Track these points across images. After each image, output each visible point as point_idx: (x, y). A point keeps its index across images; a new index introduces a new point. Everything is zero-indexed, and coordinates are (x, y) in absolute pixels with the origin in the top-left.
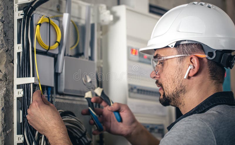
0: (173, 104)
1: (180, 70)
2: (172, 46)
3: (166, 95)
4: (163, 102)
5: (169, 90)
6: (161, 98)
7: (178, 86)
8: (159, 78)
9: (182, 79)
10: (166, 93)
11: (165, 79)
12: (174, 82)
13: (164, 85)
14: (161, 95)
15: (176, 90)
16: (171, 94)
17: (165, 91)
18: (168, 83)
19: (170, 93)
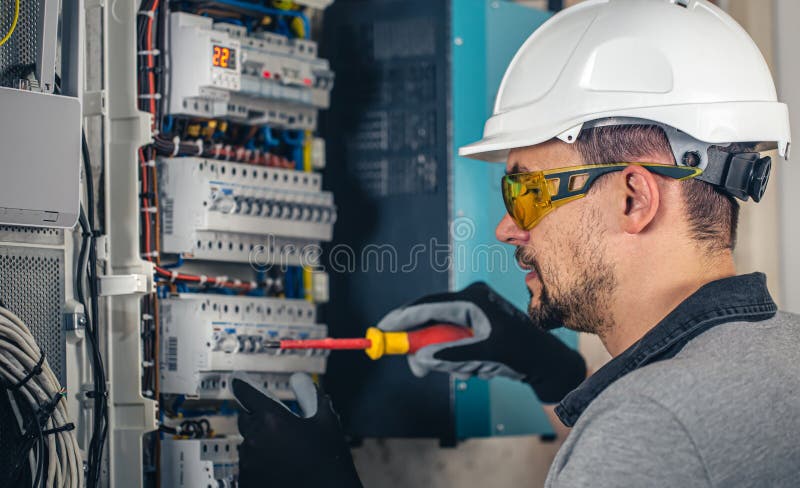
0: (575, 325)
1: (596, 213)
2: (570, 138)
3: (550, 295)
4: (543, 318)
5: (561, 279)
6: (533, 306)
7: (591, 267)
8: (527, 239)
9: (603, 244)
10: (552, 291)
11: (547, 244)
12: (576, 254)
13: (544, 265)
14: (532, 295)
15: (583, 279)
16: (569, 292)
17: (547, 284)
18: (558, 259)
19: (566, 289)
